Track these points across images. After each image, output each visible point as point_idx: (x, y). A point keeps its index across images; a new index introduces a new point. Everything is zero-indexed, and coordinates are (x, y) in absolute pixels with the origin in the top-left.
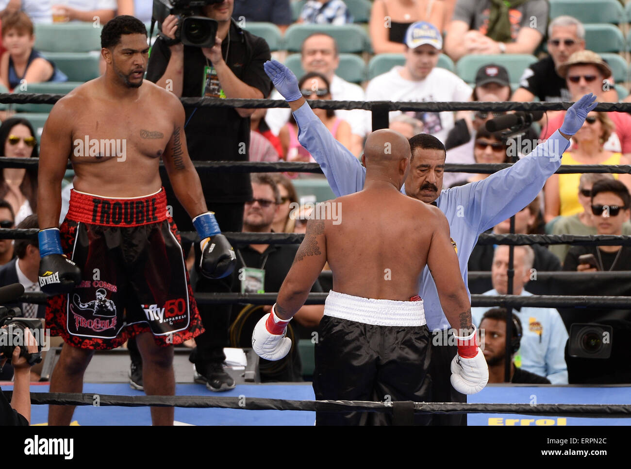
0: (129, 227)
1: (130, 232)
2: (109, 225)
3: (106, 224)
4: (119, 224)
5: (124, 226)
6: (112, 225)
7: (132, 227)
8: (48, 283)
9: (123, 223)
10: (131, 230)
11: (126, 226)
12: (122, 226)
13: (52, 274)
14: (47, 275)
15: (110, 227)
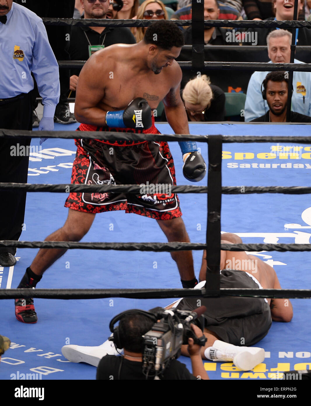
0: (121, 147)
1: (121, 150)
2: (105, 143)
3: (104, 141)
4: (113, 144)
5: (117, 145)
6: (108, 144)
7: (123, 147)
8: (141, 120)
9: (116, 143)
10: (122, 149)
11: (118, 145)
12: (115, 145)
13: (135, 115)
14: (135, 120)
15: (107, 144)
